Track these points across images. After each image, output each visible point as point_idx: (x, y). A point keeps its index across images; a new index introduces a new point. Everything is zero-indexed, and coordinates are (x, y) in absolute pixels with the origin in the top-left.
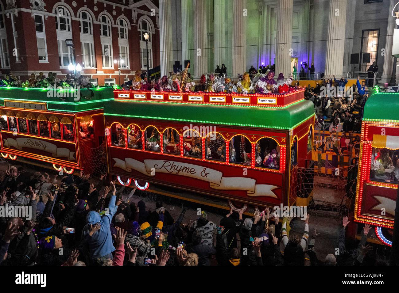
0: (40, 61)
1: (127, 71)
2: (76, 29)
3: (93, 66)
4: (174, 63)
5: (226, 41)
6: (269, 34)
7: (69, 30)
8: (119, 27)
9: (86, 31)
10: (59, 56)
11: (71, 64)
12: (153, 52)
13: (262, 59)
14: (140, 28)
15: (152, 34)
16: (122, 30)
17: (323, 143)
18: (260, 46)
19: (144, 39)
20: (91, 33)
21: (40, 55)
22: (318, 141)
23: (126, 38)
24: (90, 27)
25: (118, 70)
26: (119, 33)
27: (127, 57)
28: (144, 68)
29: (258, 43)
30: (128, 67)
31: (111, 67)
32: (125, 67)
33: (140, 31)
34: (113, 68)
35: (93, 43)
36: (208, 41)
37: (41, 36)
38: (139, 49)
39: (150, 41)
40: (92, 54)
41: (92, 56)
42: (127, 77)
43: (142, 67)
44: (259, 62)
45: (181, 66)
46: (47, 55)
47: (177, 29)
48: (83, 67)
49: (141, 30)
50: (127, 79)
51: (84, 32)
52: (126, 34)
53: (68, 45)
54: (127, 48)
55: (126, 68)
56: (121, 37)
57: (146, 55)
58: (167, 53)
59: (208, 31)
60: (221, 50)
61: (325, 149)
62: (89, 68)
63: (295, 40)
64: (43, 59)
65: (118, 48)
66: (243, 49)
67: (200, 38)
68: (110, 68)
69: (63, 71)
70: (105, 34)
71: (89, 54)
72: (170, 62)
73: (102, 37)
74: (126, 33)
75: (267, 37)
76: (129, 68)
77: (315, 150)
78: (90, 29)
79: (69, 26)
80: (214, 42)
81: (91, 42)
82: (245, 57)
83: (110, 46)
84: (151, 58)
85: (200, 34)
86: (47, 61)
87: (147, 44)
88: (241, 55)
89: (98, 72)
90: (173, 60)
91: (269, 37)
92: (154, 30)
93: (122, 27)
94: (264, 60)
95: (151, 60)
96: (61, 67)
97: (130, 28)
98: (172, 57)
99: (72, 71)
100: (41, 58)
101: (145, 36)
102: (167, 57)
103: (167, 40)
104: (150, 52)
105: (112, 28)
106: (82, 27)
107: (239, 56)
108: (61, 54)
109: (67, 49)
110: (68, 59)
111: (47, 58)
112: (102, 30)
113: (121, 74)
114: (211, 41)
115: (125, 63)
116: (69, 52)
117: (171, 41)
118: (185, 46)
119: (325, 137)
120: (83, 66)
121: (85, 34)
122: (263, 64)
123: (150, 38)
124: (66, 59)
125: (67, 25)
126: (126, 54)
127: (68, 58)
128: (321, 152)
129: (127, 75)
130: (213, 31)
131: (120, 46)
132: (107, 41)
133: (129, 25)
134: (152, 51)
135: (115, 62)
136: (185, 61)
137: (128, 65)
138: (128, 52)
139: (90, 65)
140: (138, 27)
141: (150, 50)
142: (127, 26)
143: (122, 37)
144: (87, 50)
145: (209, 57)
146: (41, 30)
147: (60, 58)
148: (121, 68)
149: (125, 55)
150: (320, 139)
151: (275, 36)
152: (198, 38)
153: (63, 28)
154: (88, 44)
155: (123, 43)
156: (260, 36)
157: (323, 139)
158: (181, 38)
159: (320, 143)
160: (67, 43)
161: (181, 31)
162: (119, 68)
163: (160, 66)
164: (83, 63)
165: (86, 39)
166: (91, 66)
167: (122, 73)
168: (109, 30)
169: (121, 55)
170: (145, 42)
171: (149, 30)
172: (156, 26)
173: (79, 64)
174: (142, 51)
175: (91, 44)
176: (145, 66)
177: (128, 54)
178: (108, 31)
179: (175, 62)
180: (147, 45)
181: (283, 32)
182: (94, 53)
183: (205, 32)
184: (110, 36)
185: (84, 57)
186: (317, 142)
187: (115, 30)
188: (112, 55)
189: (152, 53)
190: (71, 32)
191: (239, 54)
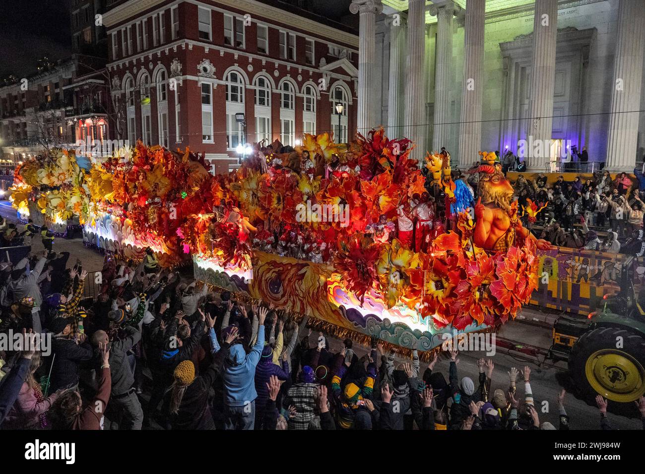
0: (204, 141)
2: (251, 99)
5: (452, 114)
6: (518, 105)
7: (241, 101)
8: (305, 96)
9: (262, 102)
10: (227, 134)
11: (240, 144)
13: (506, 141)
14: (332, 98)
15: (349, 105)
16: (309, 101)
17: (599, 270)
18: (503, 122)
19: (336, 113)
20: (268, 105)
21: (204, 134)
22: (591, 267)
23: (313, 111)
24: (268, 97)
26: (305, 104)
29: (501, 117)
33: (332, 102)
35: (270, 117)
36: (426, 114)
37: (207, 109)
38: (330, 126)
39: (345, 114)
40: (268, 132)
41: (268, 135)
44: (501, 145)
46: (212, 134)
47: (382, 97)
49: (334, 101)
51: (260, 104)
52: (313, 106)
53: (238, 121)
54: (314, 124)
56: (307, 109)
57: (338, 134)
59: (427, 101)
60: (442, 126)
61: (603, 280)
63: (558, 113)
64: (207, 138)
65: (302, 123)
66: (478, 126)
67: (414, 111)
69: (231, 154)
70: (286, 105)
71: (264, 131)
73: (283, 110)
74: (313, 104)
75: (514, 109)
77: (586, 281)
78: (268, 100)
79: (241, 96)
80: (435, 114)
81: (268, 116)
82: (479, 136)
83: (292, 121)
84: (345, 137)
85: (414, 104)
86: (212, 141)
87: (340, 118)
88: (474, 135)
91: (518, 108)
92: (351, 100)
93: (309, 96)
94: (509, 142)
96: (228, 149)
97: (319, 98)
99: (240, 155)
100: (204, 137)
101: (337, 108)
104: (345, 129)
105: (296, 97)
106: (258, 97)
107: (471, 135)
108: (230, 132)
109: (238, 125)
110: (238, 139)
111: (212, 138)
112: (283, 100)
114: (430, 116)
116: (240, 129)
117: (373, 115)
118: (392, 121)
119: (603, 262)
121: (261, 107)
122: (507, 147)
123: (345, 111)
124: (235, 138)
125: (239, 95)
126: (312, 132)
127: (238, 136)
128: (595, 284)
130: (434, 101)
131: (305, 121)
132: (287, 115)
133: (319, 94)
134: (347, 128)
138: (315, 130)
140: (330, 96)
141: (345, 127)
142: (315, 96)
143: (308, 110)
144: (262, 126)
145: (426, 136)
146: (208, 102)
147: (228, 137)
150: (594, 265)
151: (526, 107)
153: (234, 98)
154: (264, 119)
155: (310, 118)
156: (503, 108)
157: (600, 264)
158: (387, 111)
159: (593, 271)
160: (237, 118)
161: (387, 101)
165: (262, 112)
168: (292, 100)
170: (338, 116)
171: (345, 100)
172: (354, 94)
173: (249, 144)
174: (334, 129)
175: (268, 119)
178: (290, 102)
180: (340, 121)
181: (540, 101)
182: (270, 131)
183: (422, 103)
184: (292, 108)
185: (258, 136)
186: (589, 268)
187: (299, 101)
188: (294, 134)
189: (347, 131)
190: (244, 105)
191: (471, 132)
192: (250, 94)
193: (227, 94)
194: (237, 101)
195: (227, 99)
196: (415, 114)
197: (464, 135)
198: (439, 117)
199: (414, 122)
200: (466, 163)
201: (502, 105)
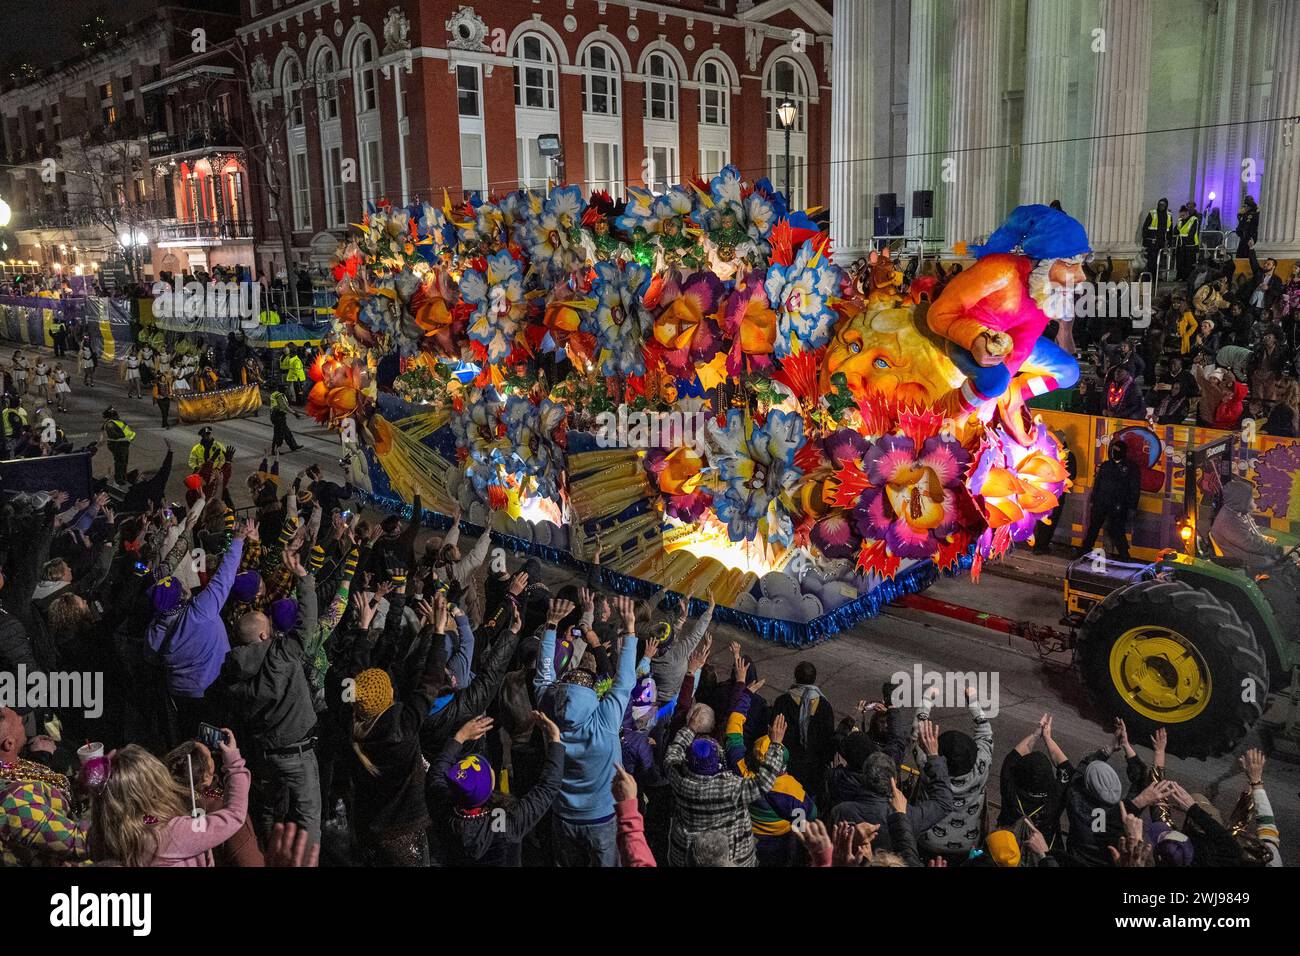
2: (573, 100)
4: (872, 204)
5: (1071, 116)
6: (1245, 85)
7: (551, 105)
8: (704, 87)
9: (600, 106)
12: (809, 165)
13: (1212, 180)
14: (769, 88)
15: (810, 105)
16: (712, 98)
18: (1202, 130)
19: (780, 125)
20: (614, 112)
21: (466, 185)
23: (724, 122)
24: (614, 93)
26: (703, 105)
29: (1198, 119)
33: (769, 99)
35: (619, 142)
36: (1004, 121)
37: (471, 126)
38: (764, 158)
39: (800, 128)
40: (616, 180)
44: (1197, 192)
45: (902, 210)
46: (485, 187)
47: (892, 82)
49: (774, 95)
51: (594, 110)
52: (723, 111)
53: (544, 152)
54: (724, 151)
56: (708, 120)
57: (784, 178)
58: (855, 166)
59: (1006, 86)
60: (1044, 149)
65: (696, 154)
66: (1135, 147)
67: (974, 111)
70: (658, 112)
71: (607, 177)
72: (864, 198)
73: (649, 123)
74: (723, 105)
75: (1234, 96)
78: (614, 100)
79: (551, 94)
80: (1025, 120)
81: (615, 139)
82: (1140, 170)
83: (672, 150)
84: (801, 185)
85: (974, 96)
87: (788, 138)
88: (1125, 168)
90: (873, 190)
91: (1243, 95)
92: (815, 91)
93: (712, 87)
94: (1219, 184)
97: (737, 90)
98: (871, 181)
101: (781, 113)
102: (855, 183)
103: (856, 121)
104: (801, 165)
105: (681, 91)
106: (589, 93)
107: (1117, 169)
108: (527, 180)
109: (545, 163)
112: (649, 100)
114: (1012, 123)
116: (549, 174)
117: (871, 124)
118: (917, 141)
121: (600, 117)
122: (1212, 196)
123: (801, 119)
125: (545, 89)
130: (1024, 84)
131: (703, 148)
132: (661, 135)
133: (736, 81)
134: (805, 162)
136: (917, 195)
140: (764, 85)
141: (801, 159)
142: (727, 84)
143: (712, 120)
144: (601, 163)
145: (1002, 175)
146: (473, 111)
151: (1265, 91)
152: (966, 112)
153: (534, 99)
154: (606, 147)
155: (715, 141)
156: (1205, 98)
158: (905, 115)
160: (542, 147)
161: (905, 89)
163: (828, 212)
165: (602, 130)
168: (671, 99)
170: (783, 133)
171: (801, 92)
172: (823, 78)
174: (774, 164)
175: (615, 147)
178: (667, 103)
179: (882, 197)
180: (787, 145)
182: (621, 176)
183: (993, 91)
184: (672, 117)
185: (593, 187)
187: (689, 98)
189: (805, 168)
190: (558, 113)
191: (1118, 162)
192: (572, 86)
193: (517, 90)
194: (540, 104)
195: (517, 101)
196: (975, 119)
197: (1101, 169)
198: (1037, 125)
199: (972, 142)
200: (1105, 239)
201: (1201, 91)
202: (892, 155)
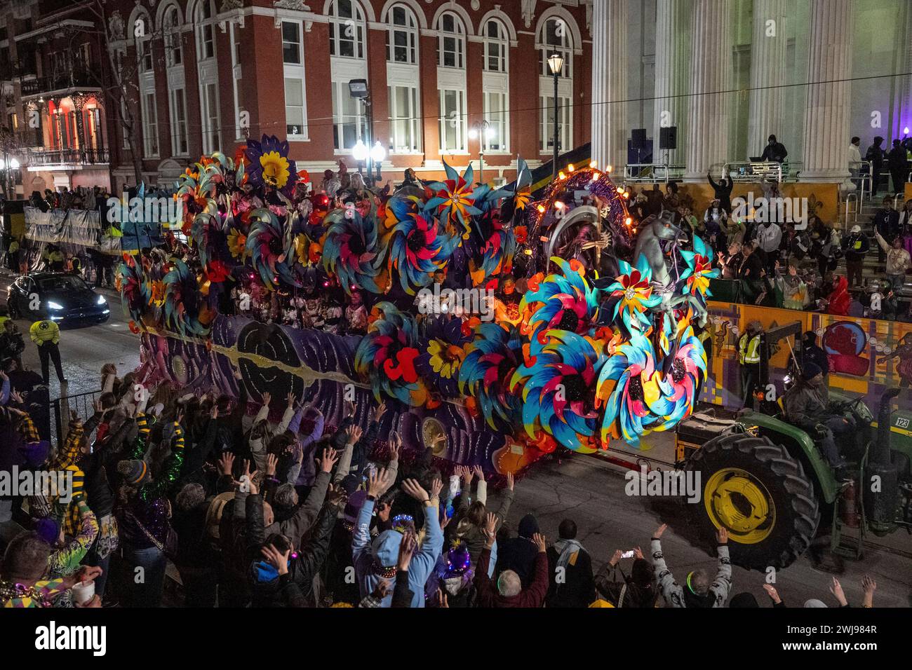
0: (290, 138)
1: (504, 160)
2: (378, 51)
3: (415, 148)
4: (629, 136)
5: (790, 65)
7: (360, 55)
8: (487, 41)
9: (401, 56)
10: (334, 122)
11: (360, 142)
12: (574, 106)
13: (906, 118)
14: (541, 42)
15: (574, 56)
16: (494, 50)
18: (897, 78)
19: (550, 72)
20: (413, 61)
21: (289, 121)
23: (503, 70)
24: (412, 45)
25: (479, 156)
26: (486, 56)
27: (504, 120)
28: (547, 151)
29: (894, 68)
30: (505, 150)
31: (462, 148)
32: (497, 147)
33: (541, 51)
34: (465, 152)
35: (417, 86)
36: (735, 69)
37: (294, 72)
38: (538, 100)
39: (567, 75)
40: (415, 117)
41: (415, 122)
42: (501, 174)
43: (542, 148)
44: (894, 128)
45: (651, 142)
46: (305, 123)
47: (642, 38)
48: (391, 151)
49: (545, 48)
50: (501, 181)
51: (396, 59)
52: (503, 60)
53: (354, 94)
54: (504, 95)
55: (500, 152)
56: (491, 68)
57: (554, 116)
58: (612, 108)
59: (736, 41)
60: (767, 93)
62: (405, 152)
64: (295, 130)
65: (481, 96)
66: (843, 92)
67: (709, 62)
68: (458, 152)
70: (449, 61)
71: (407, 114)
72: (620, 134)
73: (442, 71)
74: (503, 56)
76: (508, 152)
78: (413, 51)
79: (360, 46)
80: (752, 71)
81: (414, 83)
82: (847, 110)
83: (461, 92)
84: (567, 121)
86: (304, 137)
87: (556, 83)
88: (834, 108)
89: (426, 161)
90: (628, 128)
92: (579, 43)
93: (494, 41)
95: (567, 128)
96: (336, 152)
97: (515, 44)
98: (625, 118)
99: (361, 161)
100: (290, 130)
101: (551, 62)
102: (611, 120)
103: (612, 70)
104: (568, 106)
105: (469, 44)
106: (392, 46)
107: (828, 108)
108: (340, 118)
109: (355, 104)
110: (355, 131)
111: (305, 129)
112: (442, 51)
113: (486, 167)
114: (742, 70)
115: (498, 136)
116: (359, 112)
117: (625, 73)
118: (662, 86)
120: (391, 148)
121: (401, 65)
122: (907, 131)
123: (567, 68)
124: (350, 129)
125: (355, 42)
126: (501, 114)
127: (355, 126)
129: (501, 169)
130: (751, 40)
131: (486, 91)
132: (452, 80)
133: (514, 36)
134: (571, 103)
135: (472, 134)
136: (663, 131)
137: (504, 144)
138: (507, 108)
139: (408, 144)
140: (537, 39)
141: (567, 100)
142: (507, 38)
143: (493, 68)
144: (402, 103)
145: (734, 113)
146: (295, 60)
147: (335, 128)
148: (488, 152)
149: (498, 117)
152: (703, 61)
153: (347, 50)
154: (406, 89)
155: (496, 84)
156: (899, 50)
158: (653, 64)
160: (353, 90)
161: (653, 43)
162: (481, 152)
163: (590, 144)
164: (391, 140)
165: (403, 76)
166: (409, 148)
167: (489, 164)
168: (460, 51)
169: (487, 117)
170: (552, 79)
171: (567, 46)
172: (585, 33)
173: (378, 143)
174: (545, 105)
175: (414, 90)
176: (550, 144)
177: (507, 114)
178: (457, 54)
179: (634, 132)
180: (556, 89)
182: (418, 114)
183: (725, 45)
184: (461, 65)
185: (395, 123)
187: (475, 50)
188: (465, 118)
189: (571, 109)
191: (828, 103)
192: (378, 40)
193: (332, 42)
194: (351, 55)
195: (332, 52)
196: (711, 68)
197: (814, 109)
198: (761, 73)
199: (709, 87)
200: (818, 166)
201: (896, 45)
202: (643, 98)
